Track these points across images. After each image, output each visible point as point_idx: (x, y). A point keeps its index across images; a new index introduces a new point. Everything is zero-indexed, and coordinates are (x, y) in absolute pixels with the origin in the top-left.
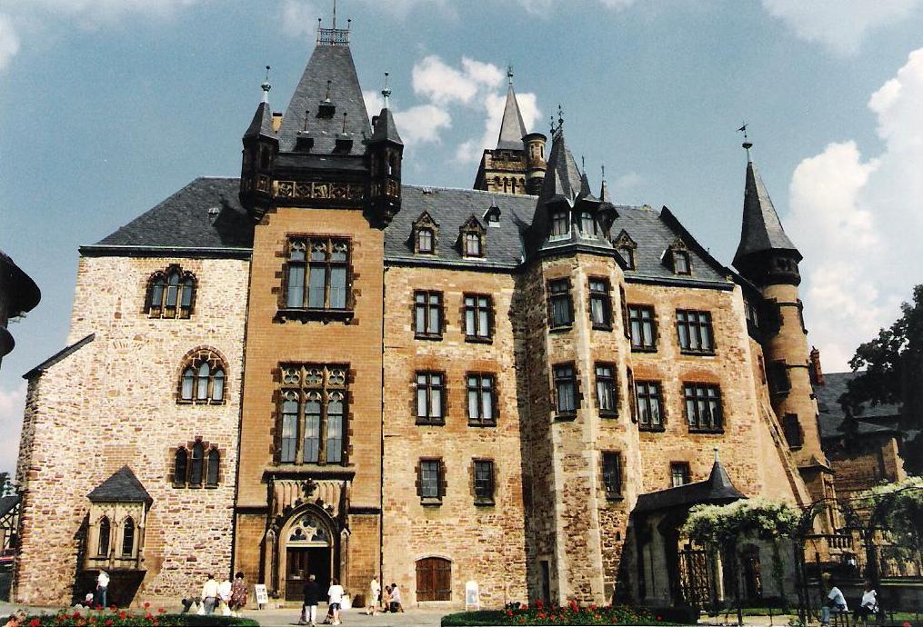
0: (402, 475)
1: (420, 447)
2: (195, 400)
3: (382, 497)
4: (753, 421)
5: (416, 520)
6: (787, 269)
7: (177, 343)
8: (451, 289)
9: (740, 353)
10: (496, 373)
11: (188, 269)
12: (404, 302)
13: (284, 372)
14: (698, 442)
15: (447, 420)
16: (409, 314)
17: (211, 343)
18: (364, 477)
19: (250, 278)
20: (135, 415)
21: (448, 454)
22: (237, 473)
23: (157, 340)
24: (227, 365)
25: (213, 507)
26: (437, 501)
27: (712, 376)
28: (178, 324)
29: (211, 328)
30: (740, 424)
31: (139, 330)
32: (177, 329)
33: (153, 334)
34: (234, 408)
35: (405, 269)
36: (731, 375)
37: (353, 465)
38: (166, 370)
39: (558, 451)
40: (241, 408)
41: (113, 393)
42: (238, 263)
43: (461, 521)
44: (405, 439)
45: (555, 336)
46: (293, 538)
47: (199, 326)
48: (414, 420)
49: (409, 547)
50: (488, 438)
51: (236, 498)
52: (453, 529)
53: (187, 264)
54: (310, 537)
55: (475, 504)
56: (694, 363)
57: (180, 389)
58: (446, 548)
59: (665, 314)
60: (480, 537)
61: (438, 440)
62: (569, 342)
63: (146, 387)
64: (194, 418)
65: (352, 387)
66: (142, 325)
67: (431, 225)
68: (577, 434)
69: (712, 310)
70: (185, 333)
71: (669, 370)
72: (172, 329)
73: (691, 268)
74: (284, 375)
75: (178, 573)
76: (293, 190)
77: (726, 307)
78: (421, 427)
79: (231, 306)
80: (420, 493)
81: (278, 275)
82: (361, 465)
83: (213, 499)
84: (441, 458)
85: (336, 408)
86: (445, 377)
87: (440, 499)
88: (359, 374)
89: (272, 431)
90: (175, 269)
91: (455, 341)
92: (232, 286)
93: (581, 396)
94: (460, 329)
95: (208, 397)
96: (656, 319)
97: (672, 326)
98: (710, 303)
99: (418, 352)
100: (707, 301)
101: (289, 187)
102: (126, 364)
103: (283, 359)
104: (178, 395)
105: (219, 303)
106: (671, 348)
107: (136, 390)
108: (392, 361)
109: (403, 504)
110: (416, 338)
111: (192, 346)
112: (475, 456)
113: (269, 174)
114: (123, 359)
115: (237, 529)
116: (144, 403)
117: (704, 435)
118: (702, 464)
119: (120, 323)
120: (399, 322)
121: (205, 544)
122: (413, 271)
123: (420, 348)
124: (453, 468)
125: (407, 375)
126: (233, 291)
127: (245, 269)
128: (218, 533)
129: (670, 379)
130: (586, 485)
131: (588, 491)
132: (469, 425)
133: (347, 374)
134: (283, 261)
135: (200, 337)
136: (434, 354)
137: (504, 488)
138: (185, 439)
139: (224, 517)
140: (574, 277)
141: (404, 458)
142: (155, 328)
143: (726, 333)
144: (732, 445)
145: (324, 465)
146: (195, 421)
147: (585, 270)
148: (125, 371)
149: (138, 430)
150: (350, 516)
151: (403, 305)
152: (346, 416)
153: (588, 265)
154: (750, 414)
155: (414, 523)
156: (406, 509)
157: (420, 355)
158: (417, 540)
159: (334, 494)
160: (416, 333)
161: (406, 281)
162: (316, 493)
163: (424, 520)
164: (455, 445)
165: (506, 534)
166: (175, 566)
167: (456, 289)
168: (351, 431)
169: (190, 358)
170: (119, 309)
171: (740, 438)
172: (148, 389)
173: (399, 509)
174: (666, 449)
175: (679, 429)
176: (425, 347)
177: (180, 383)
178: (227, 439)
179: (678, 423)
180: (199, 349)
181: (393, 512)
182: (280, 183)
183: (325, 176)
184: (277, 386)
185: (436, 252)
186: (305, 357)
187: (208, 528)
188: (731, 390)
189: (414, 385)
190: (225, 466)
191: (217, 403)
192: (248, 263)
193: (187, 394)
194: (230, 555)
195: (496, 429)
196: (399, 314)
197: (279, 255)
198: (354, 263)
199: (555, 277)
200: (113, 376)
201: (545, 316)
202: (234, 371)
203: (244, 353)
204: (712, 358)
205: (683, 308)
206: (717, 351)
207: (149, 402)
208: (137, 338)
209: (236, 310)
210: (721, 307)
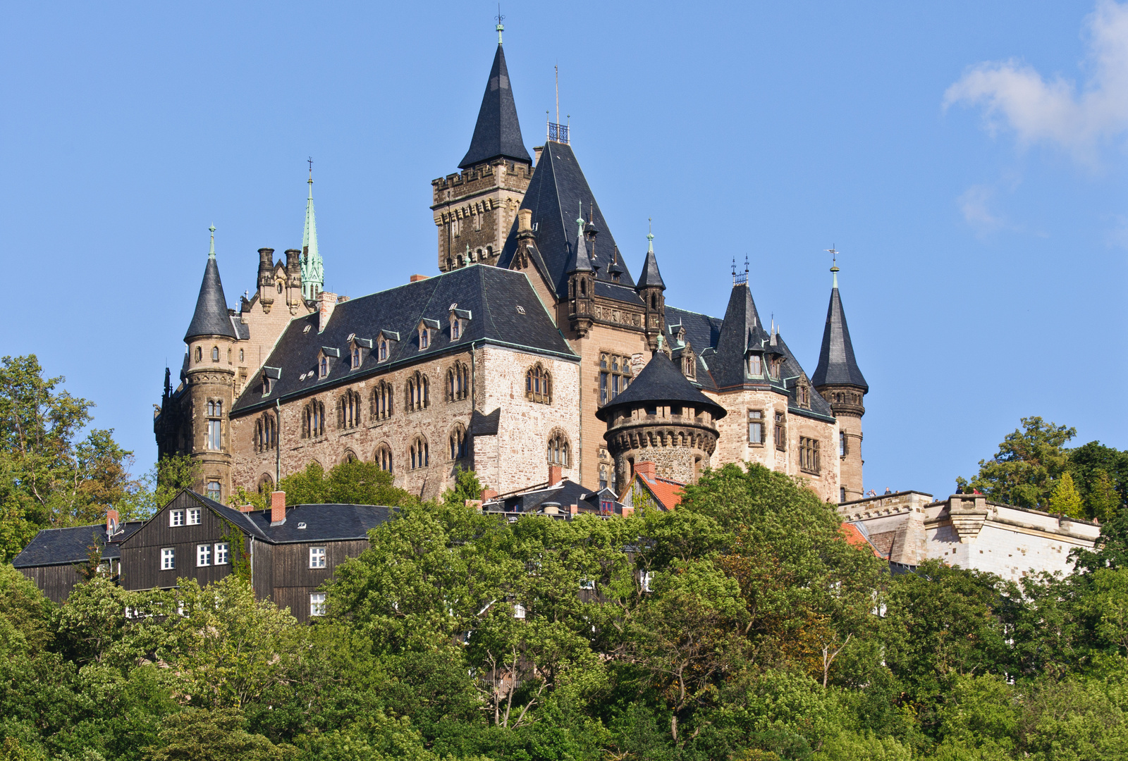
7: (545, 422)
9: (834, 477)
11: (546, 366)
13: (600, 451)
17: (561, 424)
19: (580, 378)
20: (526, 469)
23: (534, 418)
24: (570, 442)
28: (544, 408)
29: (561, 413)
31: (525, 409)
32: (544, 412)
33: (533, 414)
34: (576, 472)
36: (827, 494)
38: (540, 440)
41: (514, 451)
42: (571, 366)
45: (751, 450)
47: (555, 411)
53: (545, 362)
59: (794, 439)
63: (531, 451)
66: (526, 406)
69: (820, 439)
70: (549, 415)
72: (541, 411)
73: (809, 400)
74: (600, 453)
76: (601, 313)
77: (829, 438)
79: (572, 399)
90: (539, 365)
92: (571, 383)
95: (561, 462)
97: (796, 450)
98: (820, 433)
100: (818, 432)
101: (599, 310)
102: (519, 432)
103: (601, 443)
104: (548, 459)
105: (564, 395)
106: (795, 466)
107: (526, 452)
111: (553, 425)
113: (593, 301)
114: (518, 429)
116: (530, 461)
119: (514, 402)
126: (571, 388)
127: (576, 371)
134: (598, 369)
135: (556, 420)
140: (767, 410)
142: (532, 409)
143: (827, 459)
147: (773, 404)
148: (519, 438)
149: (528, 479)
153: (775, 401)
169: (553, 434)
170: (512, 391)
177: (547, 451)
180: (556, 428)
184: (599, 460)
191: (566, 467)
192: (578, 367)
197: (596, 364)
199: (753, 407)
200: (513, 440)
201: (744, 435)
202: (575, 447)
203: (581, 435)
204: (817, 477)
205: (803, 435)
206: (820, 473)
207: (533, 461)
208: (523, 415)
209: (575, 403)
210: (826, 437)
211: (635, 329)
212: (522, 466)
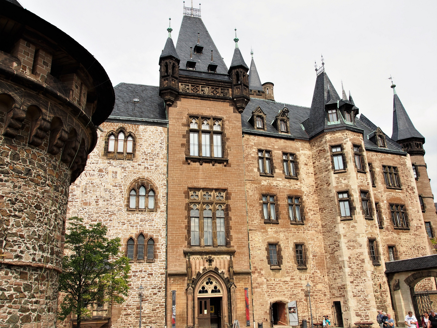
0: (259, 252)
1: (267, 236)
2: (137, 209)
3: (250, 265)
4: (422, 224)
5: (269, 279)
6: (419, 148)
7: (125, 174)
8: (275, 149)
9: (412, 189)
10: (301, 196)
11: (130, 131)
12: (253, 155)
13: (190, 193)
14: (399, 234)
15: (280, 221)
16: (256, 162)
17: (146, 175)
18: (240, 253)
19: (168, 138)
20: (100, 218)
21: (282, 240)
22: (166, 252)
23: (113, 172)
24: (157, 188)
25: (152, 274)
26: (278, 267)
27: (401, 200)
28: (126, 163)
29: (146, 166)
30: (416, 225)
31: (101, 166)
32: (126, 166)
33: (111, 169)
34: (162, 213)
35: (252, 137)
36: (410, 200)
37: (233, 247)
38: (119, 191)
39: (344, 238)
40: (167, 214)
41: (86, 204)
42: (160, 129)
43: (291, 279)
44: (259, 232)
45: (337, 175)
46: (200, 292)
47: (139, 165)
48: (263, 221)
49: (266, 295)
50: (300, 231)
51: (166, 268)
52: (288, 284)
53: (129, 128)
54: (210, 291)
55: (298, 269)
56: (392, 193)
57: (129, 202)
58: (285, 295)
59: (377, 167)
60: (301, 288)
61: (276, 232)
62: (345, 179)
63: (108, 201)
64: (137, 219)
65: (230, 202)
66: (103, 163)
67: (262, 114)
68: (353, 229)
69: (398, 166)
70: (131, 168)
71: (382, 197)
72: (122, 165)
73: (385, 144)
74: (190, 195)
75: (132, 317)
76: (189, 89)
77: (404, 164)
78: (267, 225)
79: (158, 154)
80: (270, 263)
81: (184, 136)
82: (238, 247)
83: (152, 269)
84: (278, 242)
85: (220, 214)
86: (277, 198)
87: (280, 266)
88: (233, 195)
89: (186, 227)
90: (122, 130)
91: (280, 178)
92: (157, 142)
93: (355, 208)
94: (281, 172)
95: (146, 207)
96: (374, 170)
97: (381, 174)
98: (397, 162)
99: (262, 184)
100: (395, 161)
101: (187, 87)
102: (94, 186)
103: (190, 186)
104: (128, 206)
105: (150, 151)
106: (381, 185)
107: (101, 202)
108: (249, 188)
109: (261, 269)
110: (261, 176)
111: (135, 177)
112: (295, 241)
113: (177, 78)
114: (92, 184)
115: (168, 288)
116: (106, 210)
117: (401, 231)
118: (402, 246)
119: (89, 161)
120: (251, 167)
121: (148, 298)
122: (256, 138)
123: (263, 181)
124: (285, 248)
125: (257, 196)
126: (158, 145)
127: (164, 132)
128: (156, 291)
129: (383, 201)
130: (362, 257)
131: (363, 261)
132: (291, 224)
133: (227, 194)
134: (186, 128)
135: (139, 172)
136: (270, 184)
137: (311, 260)
138: (133, 232)
139: (159, 280)
140: (345, 144)
141: (259, 243)
142: (112, 165)
143: (405, 178)
144: (414, 237)
145: (217, 247)
146: (138, 221)
147: (350, 140)
148: (94, 191)
150: (234, 277)
151: (252, 157)
152: (227, 218)
153: (352, 138)
154: (420, 220)
155: (267, 280)
156: (263, 272)
157: (263, 185)
158: (270, 291)
159: (224, 264)
160: (260, 173)
161: (253, 144)
162: (214, 264)
163: (273, 279)
164: (285, 235)
165: (314, 286)
166: (129, 313)
167: (279, 149)
168: (231, 227)
169: (134, 183)
171: (417, 233)
172: (109, 202)
173: (259, 273)
174: (385, 238)
175: (389, 227)
176: (265, 180)
177: (129, 199)
178: (158, 232)
179: (389, 224)
180: (139, 178)
181: (256, 274)
182: (182, 85)
183: (207, 83)
184: (187, 201)
185: (266, 129)
186: (202, 185)
187: (149, 287)
188: (411, 208)
189: (261, 201)
190: (158, 249)
191: (152, 211)
192: (166, 129)
193: (133, 205)
194: (164, 304)
195: (304, 226)
196: (251, 162)
197: (184, 125)
198: (226, 132)
199: (333, 144)
200: (86, 193)
201: (329, 165)
202: (161, 192)
203: (167, 181)
204: (400, 191)
205: (384, 164)
206: (402, 187)
207: (109, 210)
208: (101, 171)
209: (161, 156)
210: (402, 165)
211: (224, 99)
212: (95, 216)
